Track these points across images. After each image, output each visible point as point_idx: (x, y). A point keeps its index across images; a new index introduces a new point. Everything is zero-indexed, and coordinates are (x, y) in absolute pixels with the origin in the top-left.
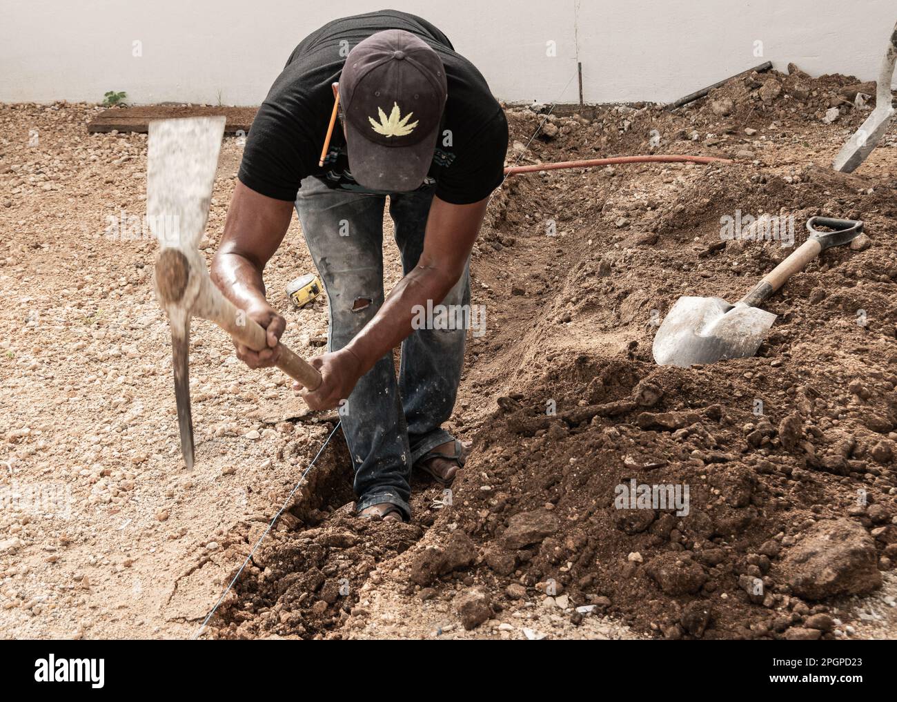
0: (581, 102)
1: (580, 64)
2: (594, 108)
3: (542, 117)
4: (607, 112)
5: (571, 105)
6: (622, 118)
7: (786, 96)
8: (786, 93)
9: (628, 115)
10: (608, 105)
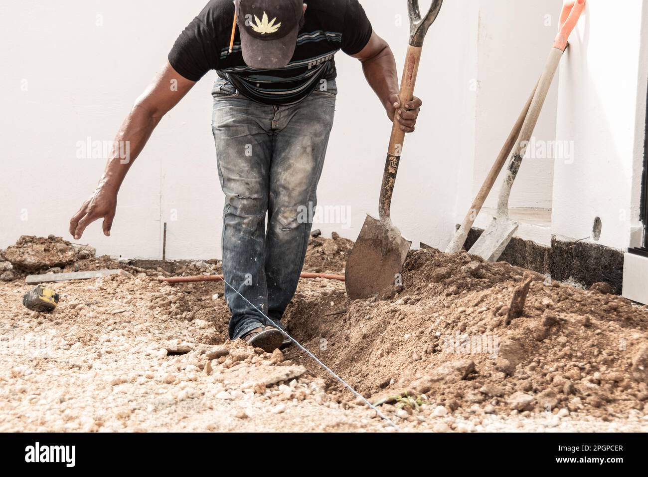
0: (164, 257)
1: (165, 224)
2: (172, 264)
3: (132, 268)
4: (184, 267)
5: (152, 261)
6: (202, 270)
7: (341, 253)
8: (341, 251)
9: (206, 268)
10: (185, 261)
